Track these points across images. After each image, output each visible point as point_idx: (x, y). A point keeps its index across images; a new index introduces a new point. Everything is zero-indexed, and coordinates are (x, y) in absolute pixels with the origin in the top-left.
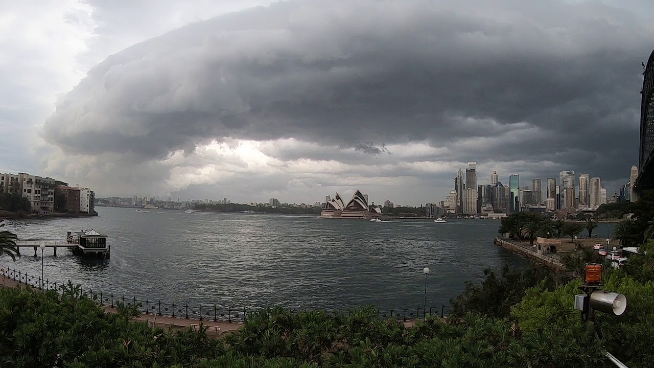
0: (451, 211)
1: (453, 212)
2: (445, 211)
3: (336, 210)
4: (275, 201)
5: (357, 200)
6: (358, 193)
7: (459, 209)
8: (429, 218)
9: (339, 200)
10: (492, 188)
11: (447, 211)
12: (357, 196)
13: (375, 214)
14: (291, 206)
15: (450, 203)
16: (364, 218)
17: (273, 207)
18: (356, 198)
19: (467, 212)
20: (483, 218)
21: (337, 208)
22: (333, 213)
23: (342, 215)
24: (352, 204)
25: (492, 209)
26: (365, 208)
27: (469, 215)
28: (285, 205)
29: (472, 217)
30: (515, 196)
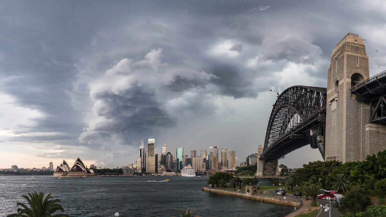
0: (138, 171)
1: (140, 171)
2: (134, 171)
3: (64, 172)
4: (15, 167)
5: (78, 165)
6: (79, 160)
7: (144, 169)
8: (125, 175)
9: (65, 165)
10: (165, 156)
11: (136, 171)
12: (78, 162)
13: (90, 174)
14: (26, 170)
15: (138, 165)
16: (84, 177)
17: (15, 171)
18: (77, 163)
19: (149, 172)
20: (160, 175)
21: (64, 170)
22: (62, 174)
23: (68, 175)
24: (75, 167)
25: (165, 170)
26: (84, 170)
27: (150, 173)
28: (22, 169)
29: (152, 174)
30: (179, 161)
